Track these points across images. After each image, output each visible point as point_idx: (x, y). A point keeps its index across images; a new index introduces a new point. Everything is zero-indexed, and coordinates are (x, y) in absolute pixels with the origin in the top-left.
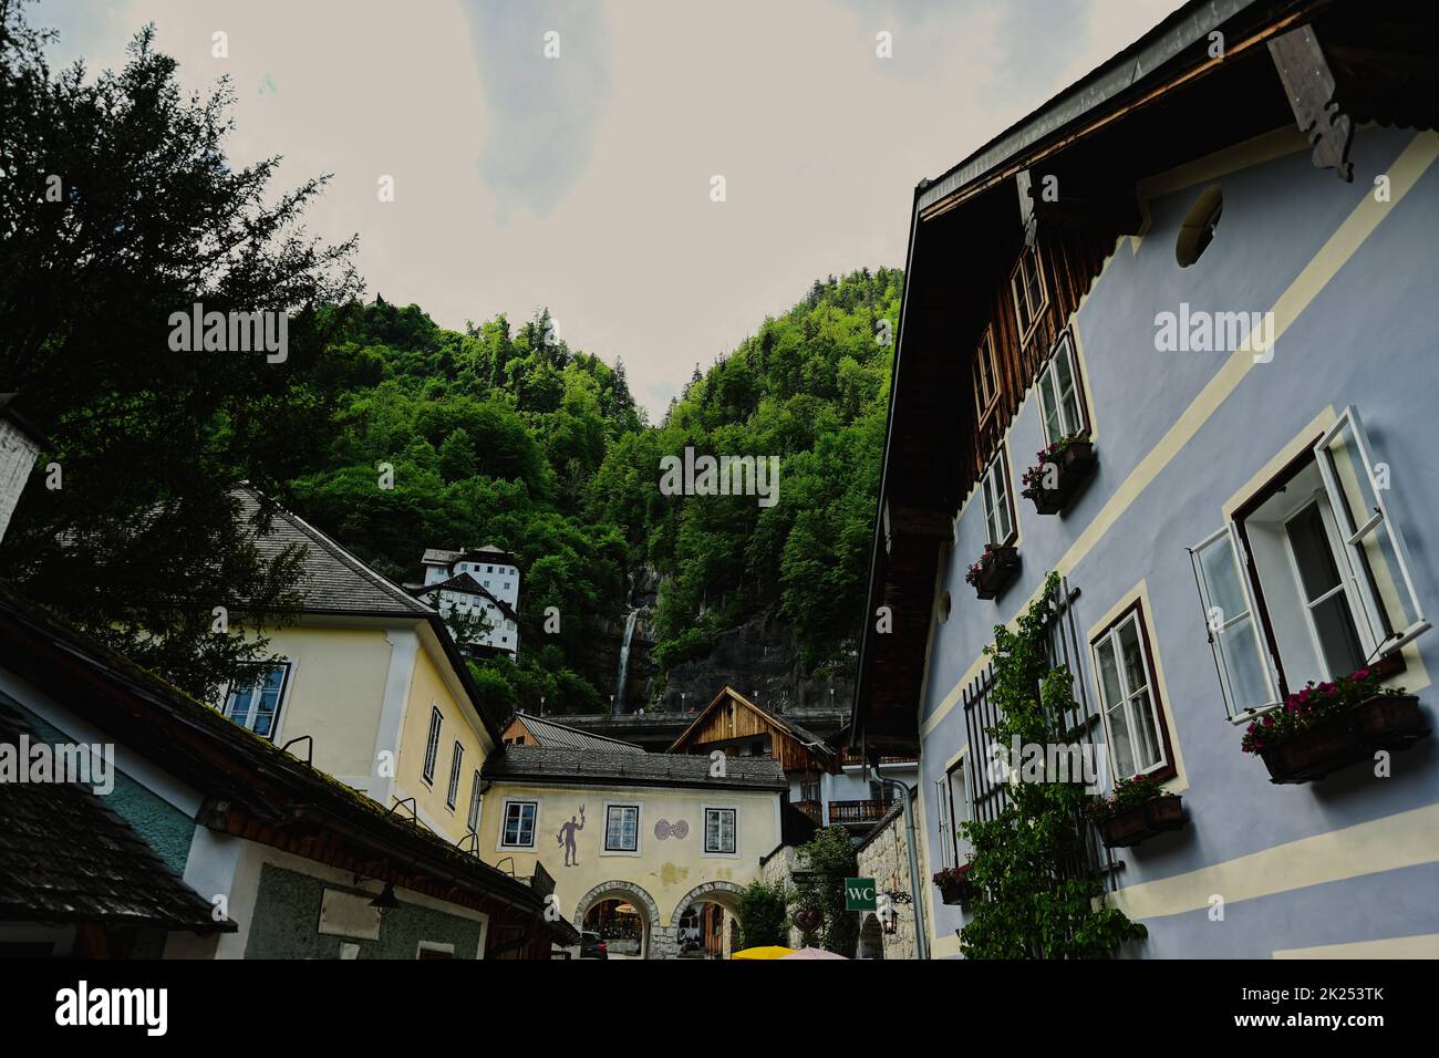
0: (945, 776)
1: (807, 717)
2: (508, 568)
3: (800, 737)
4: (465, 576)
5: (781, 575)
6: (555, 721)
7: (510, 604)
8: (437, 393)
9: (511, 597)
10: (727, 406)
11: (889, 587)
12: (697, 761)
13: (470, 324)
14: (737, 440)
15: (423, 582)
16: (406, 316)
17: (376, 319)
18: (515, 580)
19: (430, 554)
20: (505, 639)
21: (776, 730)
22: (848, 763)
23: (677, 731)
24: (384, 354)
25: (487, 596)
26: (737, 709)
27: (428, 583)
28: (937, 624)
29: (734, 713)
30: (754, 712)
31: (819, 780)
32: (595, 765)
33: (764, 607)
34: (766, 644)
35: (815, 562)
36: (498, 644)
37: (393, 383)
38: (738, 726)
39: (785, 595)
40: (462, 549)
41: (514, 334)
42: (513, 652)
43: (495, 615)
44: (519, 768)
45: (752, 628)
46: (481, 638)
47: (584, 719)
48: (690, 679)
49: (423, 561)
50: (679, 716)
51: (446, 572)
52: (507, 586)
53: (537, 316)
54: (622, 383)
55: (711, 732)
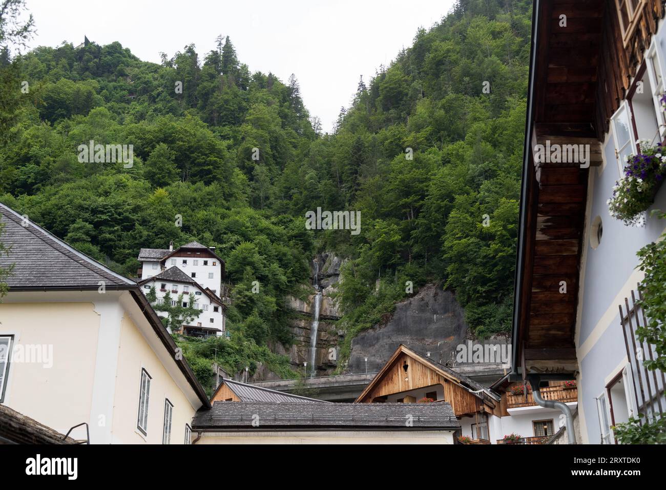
0: (605, 391)
1: (475, 372)
2: (210, 261)
3: (468, 386)
4: (175, 269)
5: (444, 252)
6: (259, 386)
7: (215, 291)
8: (141, 117)
9: (215, 284)
10: (389, 109)
11: (541, 219)
12: (378, 408)
13: (164, 56)
14: (400, 139)
15: (140, 276)
16: (109, 53)
17: (85, 58)
18: (217, 270)
19: (145, 253)
20: (212, 320)
21: (446, 380)
22: (512, 406)
23: (360, 389)
24: (94, 87)
25: (195, 284)
26: (412, 365)
27: (144, 277)
28: (590, 248)
29: (409, 368)
30: (426, 367)
31: (487, 422)
32: (289, 415)
33: (431, 281)
34: (435, 312)
35: (473, 240)
36: (206, 324)
37: (102, 109)
38: (413, 379)
39: (449, 269)
40: (171, 247)
41: (201, 62)
42: (220, 331)
43: (202, 301)
44: (224, 420)
45: (422, 299)
46: (192, 320)
47: (283, 383)
48: (372, 345)
49: (139, 259)
50: (363, 377)
51: (159, 267)
52: (211, 276)
53: (220, 44)
54: (298, 98)
55: (391, 385)
